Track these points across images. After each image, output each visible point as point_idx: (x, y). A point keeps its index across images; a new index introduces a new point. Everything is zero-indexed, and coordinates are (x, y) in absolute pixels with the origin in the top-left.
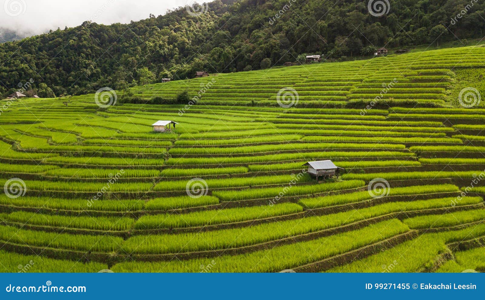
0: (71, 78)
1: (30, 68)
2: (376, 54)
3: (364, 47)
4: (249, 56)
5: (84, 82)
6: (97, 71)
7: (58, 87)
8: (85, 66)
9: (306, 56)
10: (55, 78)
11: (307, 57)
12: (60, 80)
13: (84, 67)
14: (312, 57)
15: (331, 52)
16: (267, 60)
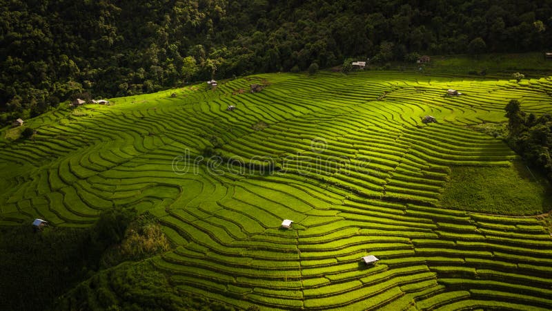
0: (92, 47)
1: (46, 34)
2: (419, 62)
3: (409, 53)
4: (297, 55)
5: (108, 52)
6: (119, 39)
7: (80, 59)
8: (105, 32)
9: (351, 63)
10: (75, 48)
11: (354, 64)
12: (80, 49)
13: (105, 34)
14: (358, 63)
15: (376, 57)
16: (314, 65)
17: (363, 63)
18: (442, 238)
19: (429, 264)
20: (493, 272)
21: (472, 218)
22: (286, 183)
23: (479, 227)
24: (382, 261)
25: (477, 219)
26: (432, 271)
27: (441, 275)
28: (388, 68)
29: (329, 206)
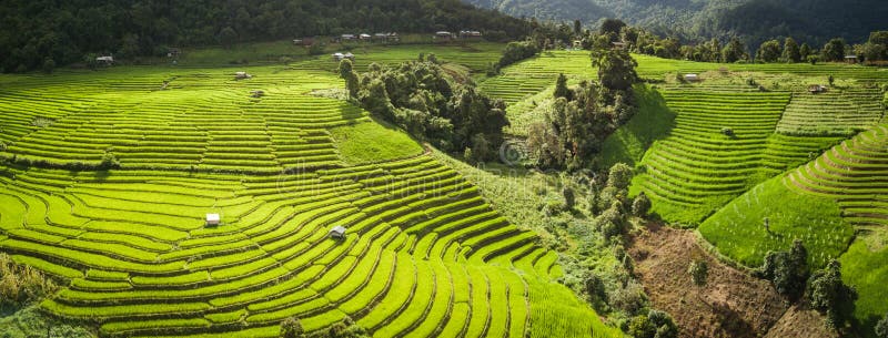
3: (157, 45)
9: (96, 58)
11: (99, 59)
14: (104, 58)
15: (121, 52)
16: (49, 61)
17: (110, 58)
18: (374, 194)
19: (387, 219)
20: (438, 208)
21: (384, 168)
22: (144, 182)
23: (395, 174)
24: (351, 229)
25: (389, 169)
26: (393, 226)
27: (404, 226)
28: (138, 63)
29: (231, 194)
